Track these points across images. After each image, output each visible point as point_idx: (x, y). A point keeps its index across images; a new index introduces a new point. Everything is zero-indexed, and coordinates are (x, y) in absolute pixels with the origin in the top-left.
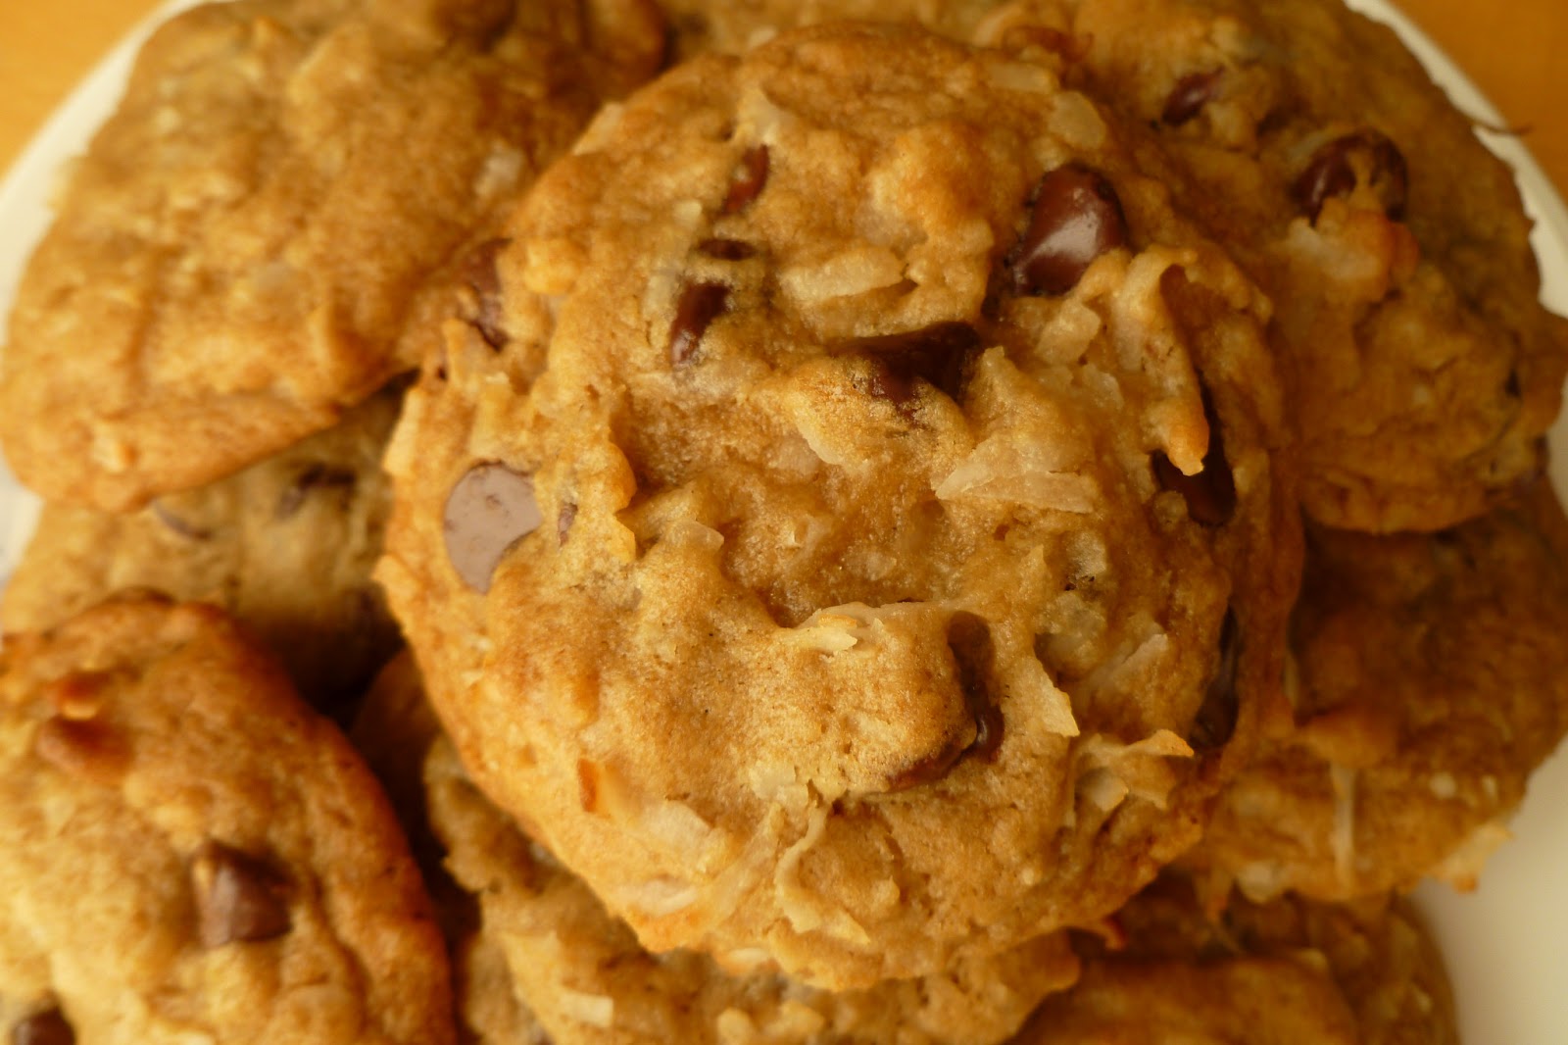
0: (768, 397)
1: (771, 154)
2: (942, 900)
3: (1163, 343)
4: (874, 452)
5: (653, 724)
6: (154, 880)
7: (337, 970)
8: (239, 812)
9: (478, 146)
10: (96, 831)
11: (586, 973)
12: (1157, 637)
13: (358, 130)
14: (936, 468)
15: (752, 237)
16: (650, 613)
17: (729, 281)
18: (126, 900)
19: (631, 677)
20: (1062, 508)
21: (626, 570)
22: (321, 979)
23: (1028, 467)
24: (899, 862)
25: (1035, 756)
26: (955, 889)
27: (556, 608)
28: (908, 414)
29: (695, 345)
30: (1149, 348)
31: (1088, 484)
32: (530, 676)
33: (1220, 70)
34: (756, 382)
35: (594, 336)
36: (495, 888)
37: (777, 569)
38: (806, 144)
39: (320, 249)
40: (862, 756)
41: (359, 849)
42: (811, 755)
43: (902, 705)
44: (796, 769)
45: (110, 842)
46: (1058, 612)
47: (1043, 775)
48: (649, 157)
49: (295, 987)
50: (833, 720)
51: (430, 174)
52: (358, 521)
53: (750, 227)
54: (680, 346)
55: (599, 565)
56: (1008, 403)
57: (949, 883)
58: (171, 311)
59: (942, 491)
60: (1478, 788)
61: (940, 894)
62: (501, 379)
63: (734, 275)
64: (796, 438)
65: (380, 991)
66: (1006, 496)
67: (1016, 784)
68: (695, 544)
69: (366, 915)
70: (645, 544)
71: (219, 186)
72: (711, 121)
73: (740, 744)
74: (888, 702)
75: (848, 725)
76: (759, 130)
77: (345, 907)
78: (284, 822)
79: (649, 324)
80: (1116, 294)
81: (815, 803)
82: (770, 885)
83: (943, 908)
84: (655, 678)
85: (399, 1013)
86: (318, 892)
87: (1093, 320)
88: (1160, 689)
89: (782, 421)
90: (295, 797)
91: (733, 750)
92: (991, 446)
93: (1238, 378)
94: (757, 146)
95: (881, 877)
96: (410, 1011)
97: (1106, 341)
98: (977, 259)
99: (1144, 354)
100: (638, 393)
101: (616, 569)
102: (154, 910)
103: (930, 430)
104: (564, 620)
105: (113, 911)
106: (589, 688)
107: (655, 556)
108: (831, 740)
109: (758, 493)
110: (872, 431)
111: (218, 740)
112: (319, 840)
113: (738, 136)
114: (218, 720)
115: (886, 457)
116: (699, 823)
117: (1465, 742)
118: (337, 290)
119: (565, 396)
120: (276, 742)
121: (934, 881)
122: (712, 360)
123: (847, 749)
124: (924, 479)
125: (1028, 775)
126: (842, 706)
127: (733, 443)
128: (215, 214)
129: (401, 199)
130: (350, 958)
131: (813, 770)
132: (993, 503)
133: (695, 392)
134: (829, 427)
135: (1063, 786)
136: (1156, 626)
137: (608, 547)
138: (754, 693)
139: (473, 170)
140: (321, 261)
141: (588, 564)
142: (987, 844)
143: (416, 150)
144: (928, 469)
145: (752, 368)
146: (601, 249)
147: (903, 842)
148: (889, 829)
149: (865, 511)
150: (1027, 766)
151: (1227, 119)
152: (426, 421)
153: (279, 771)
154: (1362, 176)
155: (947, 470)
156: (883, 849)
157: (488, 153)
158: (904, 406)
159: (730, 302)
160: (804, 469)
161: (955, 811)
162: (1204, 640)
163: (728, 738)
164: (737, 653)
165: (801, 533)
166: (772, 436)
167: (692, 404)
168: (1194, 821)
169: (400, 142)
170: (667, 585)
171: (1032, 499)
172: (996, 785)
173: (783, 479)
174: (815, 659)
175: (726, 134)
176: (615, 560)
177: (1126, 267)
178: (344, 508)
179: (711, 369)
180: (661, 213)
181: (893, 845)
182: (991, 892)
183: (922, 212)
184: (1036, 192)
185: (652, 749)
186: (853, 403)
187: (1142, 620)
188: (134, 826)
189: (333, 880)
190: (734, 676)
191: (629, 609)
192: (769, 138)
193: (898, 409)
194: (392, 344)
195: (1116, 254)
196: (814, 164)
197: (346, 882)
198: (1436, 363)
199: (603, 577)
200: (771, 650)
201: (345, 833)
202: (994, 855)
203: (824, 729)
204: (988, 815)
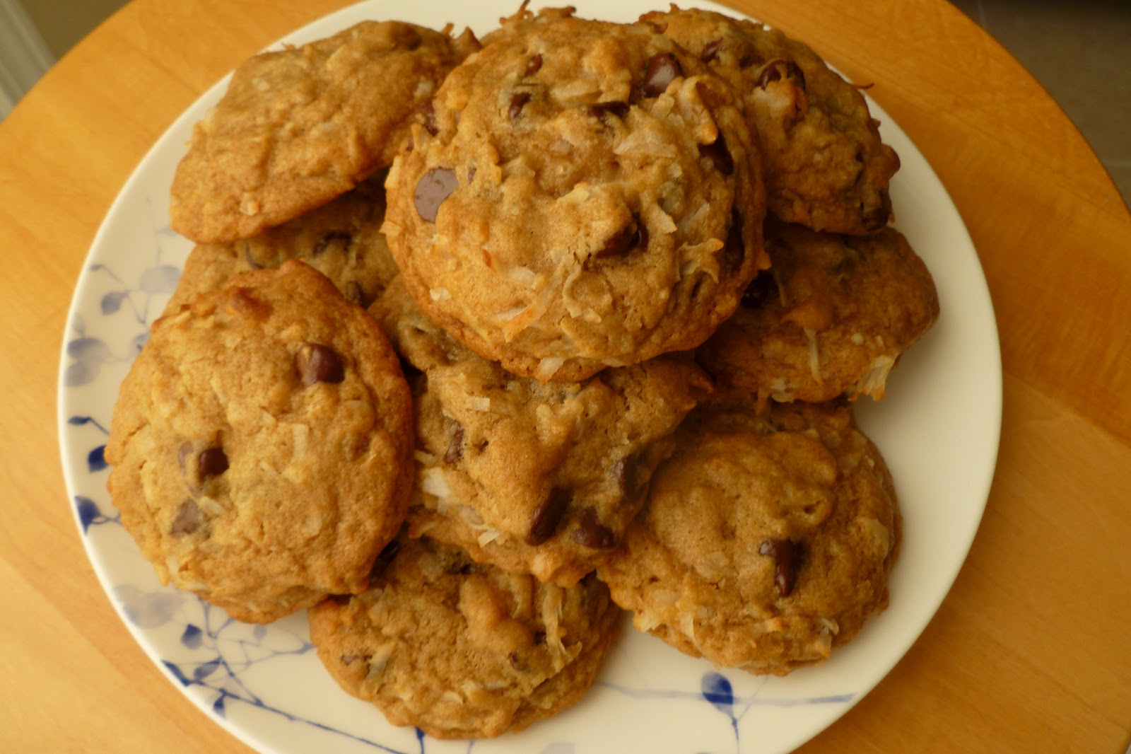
0: (548, 126)
1: (542, 57)
2: (629, 307)
3: (699, 108)
4: (592, 139)
5: (512, 236)
6: (279, 364)
7: (365, 395)
8: (321, 329)
9: (414, 78)
10: (252, 345)
11: (478, 388)
12: (705, 205)
13: (361, 75)
14: (615, 145)
15: (538, 81)
16: (507, 200)
17: (530, 92)
18: (268, 370)
19: (502, 221)
20: (665, 156)
21: (498, 186)
22: (358, 398)
23: (649, 140)
24: (611, 289)
25: (661, 246)
26: (634, 301)
27: (469, 205)
28: (603, 122)
29: (519, 112)
30: (694, 110)
31: (673, 148)
32: (460, 229)
33: (722, 39)
34: (544, 122)
35: (478, 115)
36: (432, 367)
37: (556, 183)
38: (556, 52)
39: (348, 115)
40: (594, 236)
41: (373, 345)
42: (574, 241)
43: (608, 214)
44: (569, 248)
45: (258, 349)
46: (665, 188)
47: (664, 253)
48: (494, 63)
49: (346, 400)
50: (582, 226)
51: (395, 88)
52: (353, 254)
53: (537, 79)
54: (513, 113)
55: (487, 185)
56: (640, 120)
57: (632, 299)
58: (280, 145)
59: (618, 151)
60: (874, 341)
61: (629, 304)
62: (438, 142)
63: (533, 90)
64: (560, 138)
65: (383, 407)
66: (642, 151)
67: (655, 258)
68: (524, 174)
69: (377, 371)
70: (504, 179)
71: (298, 98)
72: (518, 48)
73: (546, 242)
74: (603, 213)
75: (587, 226)
76: (538, 49)
77: (368, 368)
78: (339, 335)
79: (500, 110)
80: (680, 92)
81: (577, 262)
82: (561, 297)
83: (631, 311)
84: (511, 221)
85: (392, 418)
86: (356, 365)
87: (672, 101)
88: (709, 226)
89: (555, 134)
90: (344, 326)
91: (544, 245)
92: (635, 134)
93: (732, 126)
94: (537, 54)
95: (604, 294)
96: (396, 417)
97: (676, 108)
98: (626, 82)
99: (693, 113)
100: (497, 133)
101: (493, 187)
102: (280, 375)
103: (611, 128)
104: (474, 207)
105: (261, 375)
106: (486, 229)
107: (509, 180)
108: (582, 233)
109: (547, 159)
110: (590, 130)
111: (310, 303)
112: (355, 343)
113: (529, 52)
114: (309, 294)
115: (596, 141)
116: (531, 273)
117: (865, 322)
118: (358, 129)
119: (467, 138)
120: (334, 304)
121: (626, 298)
122: (527, 116)
123: (588, 235)
124: (610, 151)
125: (659, 254)
126: (585, 221)
127: (537, 143)
128: (298, 108)
129: (384, 95)
130: (370, 390)
131: (575, 247)
132: (637, 154)
133: (521, 129)
134: (573, 130)
135: (674, 259)
136: (704, 200)
137: (490, 178)
138: (551, 223)
139: (413, 87)
140: (350, 119)
141: (482, 187)
142: (645, 281)
143: (387, 78)
144: (612, 146)
145: (542, 119)
146: (477, 90)
147: (613, 282)
148: (606, 276)
149: (589, 164)
150: (659, 249)
151: (726, 58)
152: (404, 164)
153: (337, 315)
154: (783, 75)
155: (618, 145)
156: (605, 283)
157: (418, 82)
158: (602, 119)
159: (532, 98)
160: (564, 150)
161: (632, 269)
162: (724, 209)
163: (541, 241)
164: (544, 211)
165: (565, 169)
166: (550, 139)
167: (519, 132)
168: (732, 296)
169: (381, 76)
170: (514, 187)
171: (652, 151)
172: (648, 260)
173: (556, 154)
174: (573, 207)
175: (524, 51)
176: (493, 183)
177: (683, 82)
178: (346, 250)
179: (526, 120)
180: (501, 77)
181: (608, 282)
182: (649, 303)
183: (603, 65)
184: (647, 64)
185: (512, 244)
186: (582, 119)
187: (698, 198)
188: (270, 341)
189: (362, 358)
190: (542, 219)
191: (500, 200)
192: (541, 51)
193: (599, 120)
194: (381, 152)
195: (679, 79)
196: (560, 57)
197: (367, 357)
198: (822, 144)
199: (488, 191)
200: (556, 205)
201: (366, 339)
202: (649, 285)
203: (579, 230)
204: (645, 271)
